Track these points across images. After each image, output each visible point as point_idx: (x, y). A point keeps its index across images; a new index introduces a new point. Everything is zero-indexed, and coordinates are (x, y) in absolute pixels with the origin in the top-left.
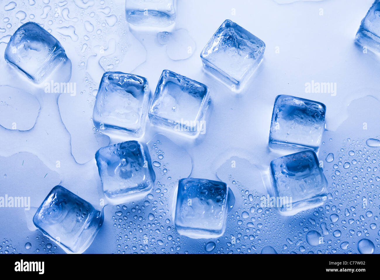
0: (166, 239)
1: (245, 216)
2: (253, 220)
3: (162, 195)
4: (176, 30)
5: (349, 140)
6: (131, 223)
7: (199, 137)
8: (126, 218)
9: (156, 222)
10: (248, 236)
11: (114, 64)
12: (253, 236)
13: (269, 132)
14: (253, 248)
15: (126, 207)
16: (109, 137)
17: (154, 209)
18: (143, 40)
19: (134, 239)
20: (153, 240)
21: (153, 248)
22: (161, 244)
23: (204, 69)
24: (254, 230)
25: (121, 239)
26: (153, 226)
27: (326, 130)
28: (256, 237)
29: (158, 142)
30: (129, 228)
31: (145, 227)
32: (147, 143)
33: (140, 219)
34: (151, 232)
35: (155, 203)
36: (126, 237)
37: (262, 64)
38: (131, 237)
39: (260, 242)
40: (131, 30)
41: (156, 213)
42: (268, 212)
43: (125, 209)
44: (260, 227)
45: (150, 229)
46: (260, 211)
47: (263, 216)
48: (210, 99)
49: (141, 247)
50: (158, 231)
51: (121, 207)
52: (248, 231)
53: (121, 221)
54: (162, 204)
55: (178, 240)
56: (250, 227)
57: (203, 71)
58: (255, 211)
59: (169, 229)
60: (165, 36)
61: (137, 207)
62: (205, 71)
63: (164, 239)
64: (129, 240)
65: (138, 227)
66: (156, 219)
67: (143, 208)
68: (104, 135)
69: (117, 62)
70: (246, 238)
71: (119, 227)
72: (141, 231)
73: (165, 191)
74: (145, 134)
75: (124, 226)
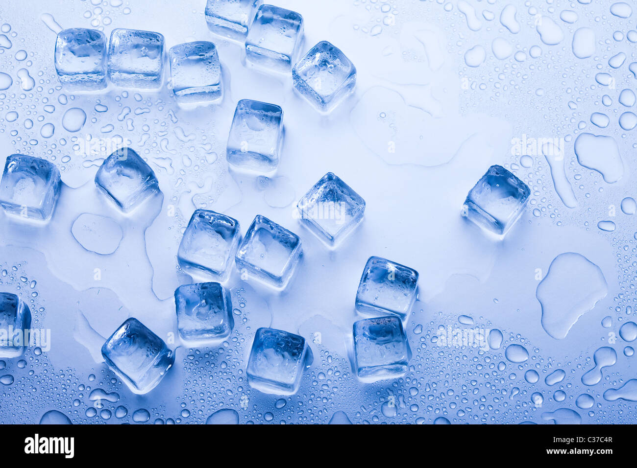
0: (236, 390)
1: (321, 377)
2: (329, 382)
3: (238, 344)
4: (277, 176)
5: (441, 314)
6: (202, 369)
7: (285, 290)
8: (197, 363)
9: (228, 370)
10: (322, 398)
11: (207, 203)
12: (326, 398)
13: (356, 292)
14: (325, 411)
15: (199, 351)
16: (192, 278)
17: (227, 358)
18: (241, 182)
19: (203, 385)
20: (222, 389)
21: (221, 397)
22: (229, 393)
23: (300, 221)
24: (328, 392)
25: (189, 383)
26: (225, 374)
27: (417, 300)
28: (330, 400)
29: (242, 289)
30: (199, 373)
31: (216, 374)
32: (230, 290)
33: (212, 366)
34: (222, 380)
35: (230, 351)
36: (195, 382)
37: (362, 223)
38: (200, 383)
39: (332, 405)
40: (230, 171)
41: (229, 362)
42: (345, 376)
43: (198, 353)
44: (335, 390)
45: (221, 377)
46: (337, 374)
47: (340, 379)
48: (302, 252)
49: (209, 394)
50: (228, 381)
51: (194, 351)
52: (322, 393)
53: (192, 365)
54: (237, 354)
55: (249, 392)
56: (325, 389)
57: (299, 223)
58: (332, 373)
59: (241, 380)
60: (264, 181)
61: (211, 353)
62: (301, 223)
63: (234, 389)
64: (197, 385)
65: (209, 374)
66: (229, 367)
67: (217, 355)
68: (186, 275)
69: (211, 202)
70: (319, 399)
71: (189, 371)
72: (211, 378)
73: (242, 341)
74: (229, 279)
75: (194, 370)
